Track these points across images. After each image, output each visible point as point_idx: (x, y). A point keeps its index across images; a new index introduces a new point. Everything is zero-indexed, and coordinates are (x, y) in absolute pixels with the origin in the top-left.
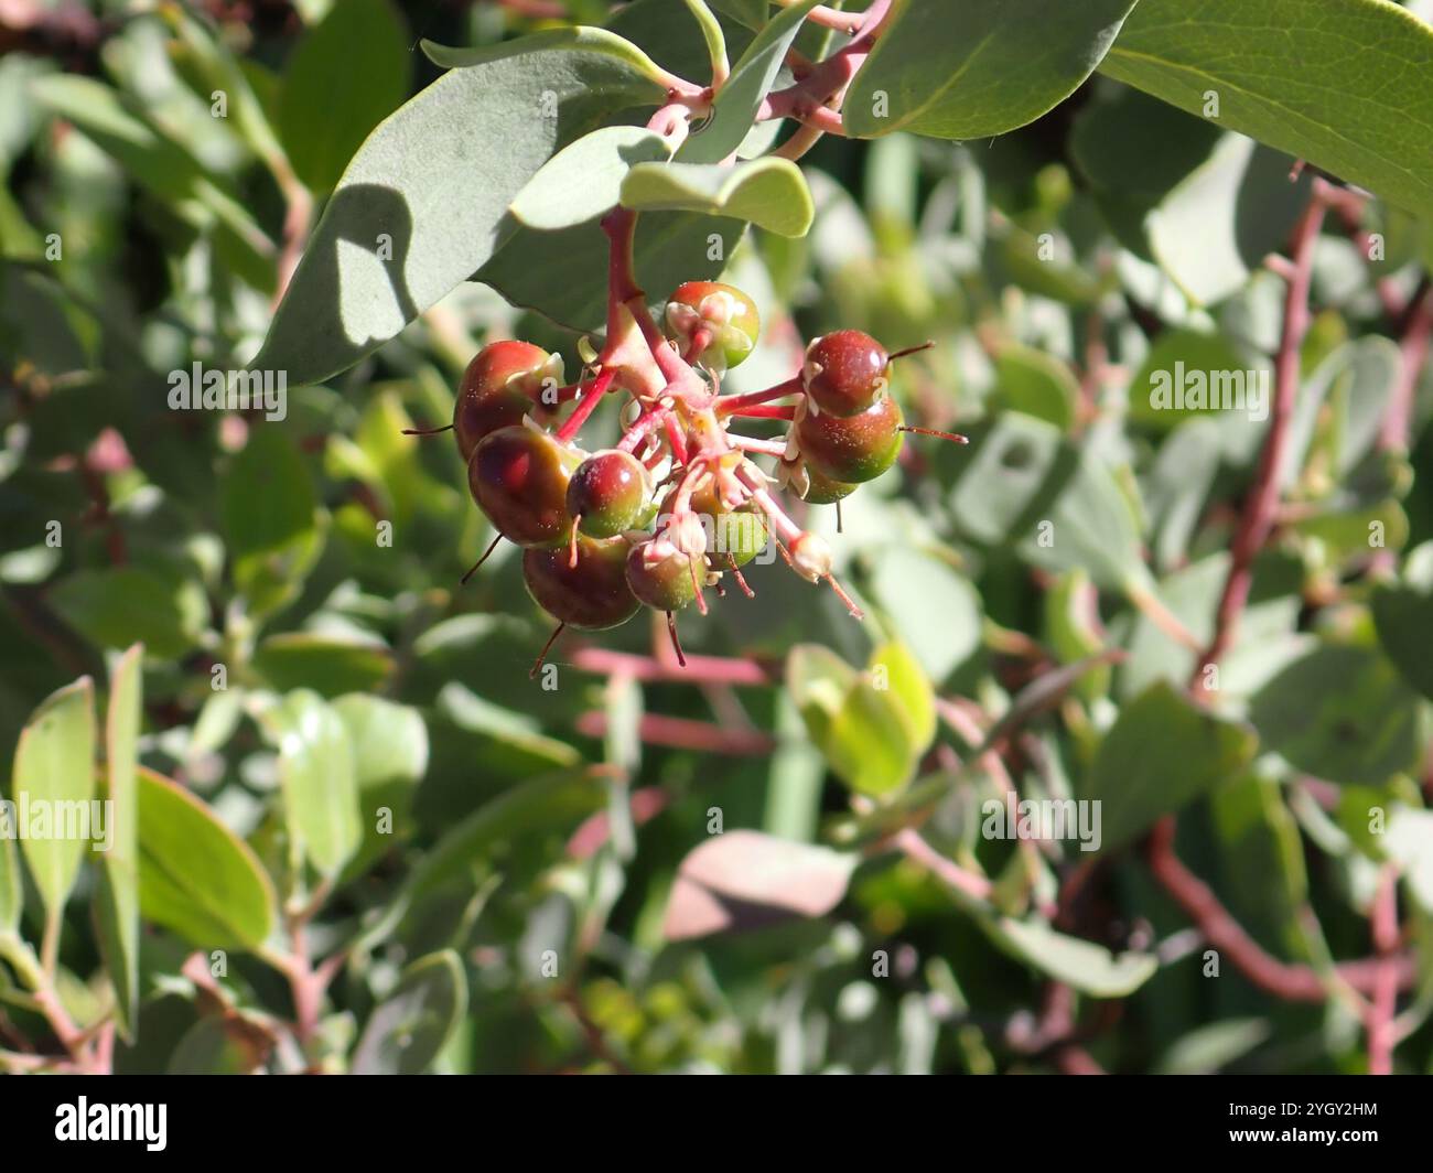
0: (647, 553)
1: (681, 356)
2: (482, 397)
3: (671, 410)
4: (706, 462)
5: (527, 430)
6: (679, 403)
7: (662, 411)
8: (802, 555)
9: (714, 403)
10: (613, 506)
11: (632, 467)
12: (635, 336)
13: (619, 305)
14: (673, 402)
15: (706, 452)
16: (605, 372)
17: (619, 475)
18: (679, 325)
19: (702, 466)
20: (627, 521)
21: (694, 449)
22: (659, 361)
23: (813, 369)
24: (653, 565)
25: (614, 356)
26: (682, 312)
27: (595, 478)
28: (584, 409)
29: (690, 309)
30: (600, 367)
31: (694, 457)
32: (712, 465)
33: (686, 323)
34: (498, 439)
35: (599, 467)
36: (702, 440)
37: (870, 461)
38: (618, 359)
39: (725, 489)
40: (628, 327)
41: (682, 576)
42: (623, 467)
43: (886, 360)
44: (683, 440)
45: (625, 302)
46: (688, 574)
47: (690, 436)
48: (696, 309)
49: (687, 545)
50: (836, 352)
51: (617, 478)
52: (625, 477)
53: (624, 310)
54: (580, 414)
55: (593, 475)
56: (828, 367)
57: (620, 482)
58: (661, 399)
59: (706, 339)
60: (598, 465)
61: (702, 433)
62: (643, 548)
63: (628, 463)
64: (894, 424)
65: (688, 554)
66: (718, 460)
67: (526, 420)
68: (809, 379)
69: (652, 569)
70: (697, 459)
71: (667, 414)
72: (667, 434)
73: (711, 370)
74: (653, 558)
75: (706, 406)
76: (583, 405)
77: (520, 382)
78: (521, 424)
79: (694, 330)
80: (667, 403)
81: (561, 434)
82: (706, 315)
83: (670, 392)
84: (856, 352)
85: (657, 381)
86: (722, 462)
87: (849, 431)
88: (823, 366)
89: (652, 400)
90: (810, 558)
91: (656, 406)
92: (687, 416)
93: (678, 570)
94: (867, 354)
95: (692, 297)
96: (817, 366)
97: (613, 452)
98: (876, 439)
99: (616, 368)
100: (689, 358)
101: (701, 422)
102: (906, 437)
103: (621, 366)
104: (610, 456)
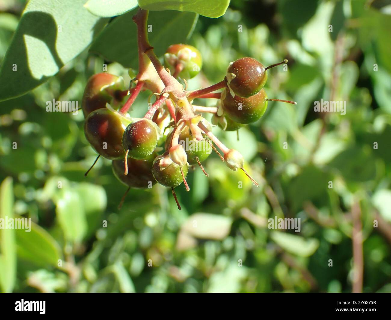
0: (161, 163)
1: (171, 75)
2: (92, 96)
3: (168, 98)
4: (185, 121)
5: (107, 110)
6: (171, 95)
7: (164, 99)
8: (230, 160)
9: (186, 94)
10: (143, 144)
11: (151, 126)
12: (151, 67)
13: (143, 53)
14: (168, 95)
15: (185, 117)
16: (140, 83)
17: (145, 130)
18: (170, 63)
19: (183, 123)
20: (150, 151)
21: (179, 115)
22: (162, 77)
23: (232, 76)
24: (163, 169)
25: (143, 76)
26: (171, 57)
27: (135, 132)
28: (131, 99)
29: (174, 56)
30: (137, 81)
31: (179, 119)
32: (188, 122)
33: (173, 62)
34: (96, 114)
35: (136, 127)
36: (182, 111)
37: (254, 114)
38: (145, 77)
39: (194, 134)
40: (148, 63)
41: (177, 172)
42: (147, 126)
43: (264, 70)
44: (174, 110)
45: (145, 52)
46: (180, 171)
47: (177, 109)
48: (176, 55)
49: (178, 159)
50: (241, 68)
51: (144, 132)
52: (148, 131)
53: (146, 56)
54: (130, 102)
55: (133, 131)
56: (238, 75)
57: (147, 133)
58: (163, 93)
59: (181, 68)
60: (136, 126)
61: (182, 108)
62: (159, 161)
63: (149, 124)
64: (264, 98)
65: (179, 164)
66: (190, 120)
67: (107, 105)
68: (229, 81)
69: (164, 170)
70: (181, 120)
71: (166, 100)
72: (167, 108)
73: (184, 79)
74: (164, 165)
75: (183, 96)
76: (131, 97)
77: (106, 90)
78: (105, 107)
79: (176, 64)
80: (166, 95)
81: (122, 111)
82: (181, 58)
83: (167, 90)
84: (251, 67)
85: (161, 86)
86: (192, 121)
87: (245, 102)
88: (236, 74)
89: (160, 94)
90: (234, 161)
91: (161, 97)
92: (175, 100)
93: (175, 170)
94: (255, 68)
95: (175, 51)
96: (233, 74)
97: (142, 119)
98: (257, 105)
99: (144, 81)
100: (175, 75)
101: (181, 103)
102: (268, 103)
103: (146, 80)
104: (141, 121)
